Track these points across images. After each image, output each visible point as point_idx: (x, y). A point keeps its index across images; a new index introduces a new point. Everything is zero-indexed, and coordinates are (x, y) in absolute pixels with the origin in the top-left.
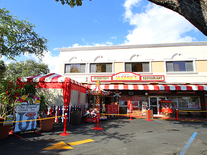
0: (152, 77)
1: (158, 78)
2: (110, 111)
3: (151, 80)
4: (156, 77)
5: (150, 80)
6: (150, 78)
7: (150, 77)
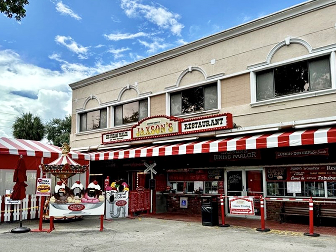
0: (201, 121)
1: (215, 122)
2: (135, 203)
3: (200, 128)
4: (210, 120)
5: (198, 129)
6: (198, 125)
7: (198, 121)
